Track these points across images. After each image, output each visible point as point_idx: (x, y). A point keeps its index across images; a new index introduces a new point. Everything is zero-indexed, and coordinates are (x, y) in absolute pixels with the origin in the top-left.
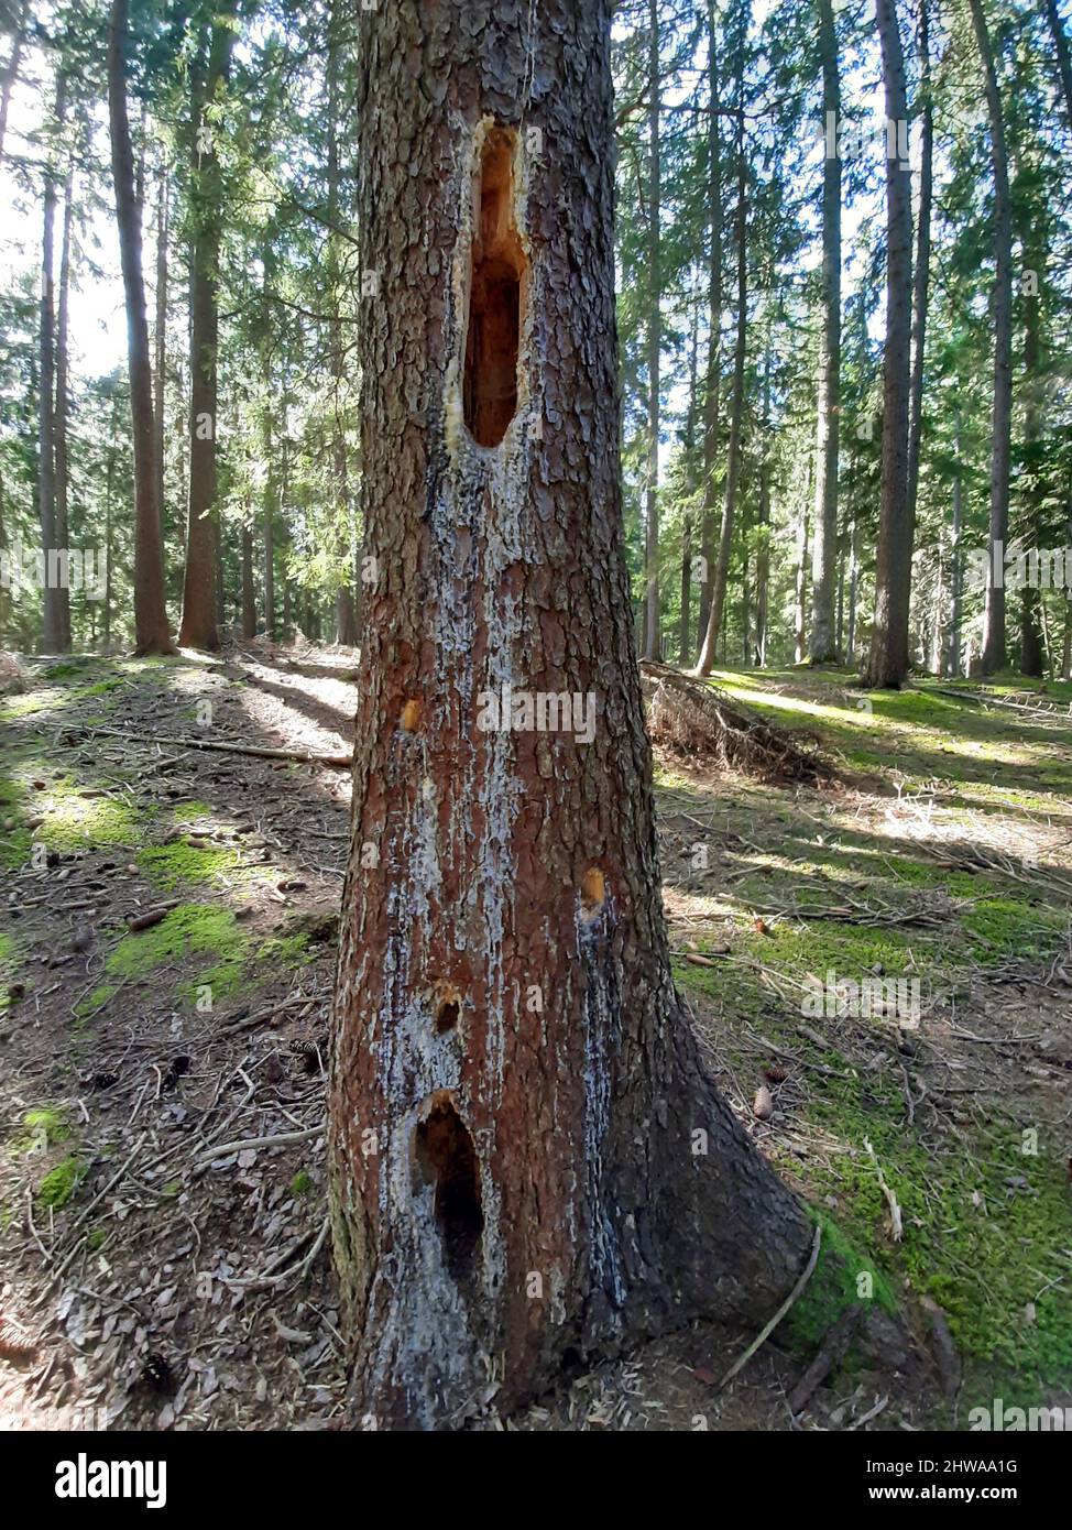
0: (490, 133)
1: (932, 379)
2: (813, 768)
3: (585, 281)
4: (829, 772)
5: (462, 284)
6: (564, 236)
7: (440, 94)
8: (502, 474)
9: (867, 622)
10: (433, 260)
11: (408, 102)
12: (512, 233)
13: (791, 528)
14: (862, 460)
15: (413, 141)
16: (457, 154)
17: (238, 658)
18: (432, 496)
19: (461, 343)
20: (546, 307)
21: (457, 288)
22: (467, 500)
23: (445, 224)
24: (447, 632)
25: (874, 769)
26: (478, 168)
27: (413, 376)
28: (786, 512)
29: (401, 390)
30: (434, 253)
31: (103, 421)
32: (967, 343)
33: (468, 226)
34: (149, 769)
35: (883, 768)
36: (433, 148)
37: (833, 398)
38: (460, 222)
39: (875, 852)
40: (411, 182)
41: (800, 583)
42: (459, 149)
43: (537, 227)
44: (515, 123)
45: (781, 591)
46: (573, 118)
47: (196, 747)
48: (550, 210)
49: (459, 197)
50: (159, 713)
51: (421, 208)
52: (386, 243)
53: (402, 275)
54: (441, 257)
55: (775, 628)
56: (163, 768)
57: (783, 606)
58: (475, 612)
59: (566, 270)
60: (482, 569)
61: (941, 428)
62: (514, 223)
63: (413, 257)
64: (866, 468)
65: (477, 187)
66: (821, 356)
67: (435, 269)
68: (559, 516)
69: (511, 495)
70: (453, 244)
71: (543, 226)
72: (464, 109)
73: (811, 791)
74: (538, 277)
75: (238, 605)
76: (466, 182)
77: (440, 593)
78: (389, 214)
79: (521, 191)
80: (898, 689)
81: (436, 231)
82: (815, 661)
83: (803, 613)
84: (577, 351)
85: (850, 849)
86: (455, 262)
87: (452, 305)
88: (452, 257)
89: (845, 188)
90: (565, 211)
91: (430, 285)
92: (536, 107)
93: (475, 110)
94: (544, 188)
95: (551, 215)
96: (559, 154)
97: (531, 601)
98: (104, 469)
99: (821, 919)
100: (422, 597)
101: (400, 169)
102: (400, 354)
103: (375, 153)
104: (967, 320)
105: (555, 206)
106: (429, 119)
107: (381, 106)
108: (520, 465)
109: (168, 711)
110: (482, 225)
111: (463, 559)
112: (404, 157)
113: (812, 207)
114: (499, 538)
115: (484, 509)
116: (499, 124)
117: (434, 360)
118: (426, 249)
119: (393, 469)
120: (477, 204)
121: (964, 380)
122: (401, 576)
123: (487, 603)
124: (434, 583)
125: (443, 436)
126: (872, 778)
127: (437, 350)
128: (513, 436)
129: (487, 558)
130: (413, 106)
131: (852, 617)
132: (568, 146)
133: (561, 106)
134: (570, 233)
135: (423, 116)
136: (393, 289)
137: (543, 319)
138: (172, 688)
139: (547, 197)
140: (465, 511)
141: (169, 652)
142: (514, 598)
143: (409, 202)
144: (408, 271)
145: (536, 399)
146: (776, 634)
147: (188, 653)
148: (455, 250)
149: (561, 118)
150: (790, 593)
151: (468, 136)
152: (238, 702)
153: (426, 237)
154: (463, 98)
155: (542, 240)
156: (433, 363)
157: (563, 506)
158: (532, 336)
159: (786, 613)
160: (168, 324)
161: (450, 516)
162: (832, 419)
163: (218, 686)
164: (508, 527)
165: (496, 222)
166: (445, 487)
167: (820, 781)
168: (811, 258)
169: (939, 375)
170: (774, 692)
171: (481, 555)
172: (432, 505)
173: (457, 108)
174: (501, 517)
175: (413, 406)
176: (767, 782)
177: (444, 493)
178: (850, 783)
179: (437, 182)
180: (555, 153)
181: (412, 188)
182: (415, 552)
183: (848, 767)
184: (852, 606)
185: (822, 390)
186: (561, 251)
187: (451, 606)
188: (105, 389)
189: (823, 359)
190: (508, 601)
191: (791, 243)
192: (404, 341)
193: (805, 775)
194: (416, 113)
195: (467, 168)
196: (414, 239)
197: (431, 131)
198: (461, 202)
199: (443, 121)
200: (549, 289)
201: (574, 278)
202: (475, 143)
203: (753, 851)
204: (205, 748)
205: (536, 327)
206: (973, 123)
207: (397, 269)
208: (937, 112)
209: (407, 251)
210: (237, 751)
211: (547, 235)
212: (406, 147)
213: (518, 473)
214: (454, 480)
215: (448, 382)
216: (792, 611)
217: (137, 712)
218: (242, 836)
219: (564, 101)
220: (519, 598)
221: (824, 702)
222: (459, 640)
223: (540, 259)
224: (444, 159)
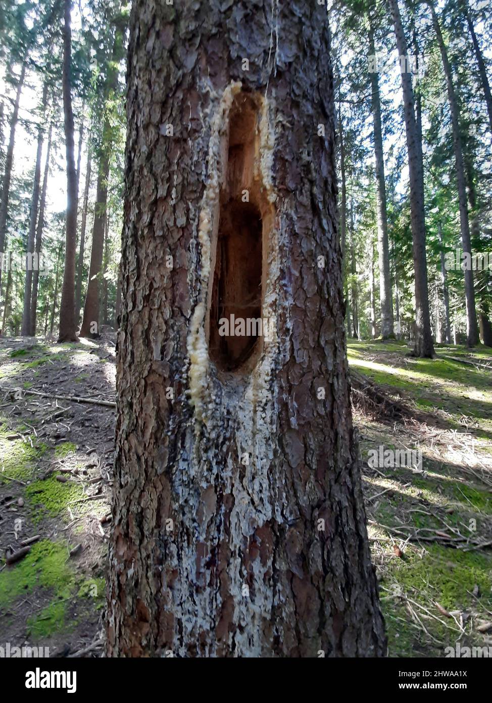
0: (237, 97)
1: (428, 210)
2: (399, 410)
3: (324, 221)
4: (409, 414)
5: (209, 233)
6: (307, 186)
7: (190, 62)
8: (249, 425)
9: (405, 316)
10: (180, 213)
11: (159, 71)
12: (257, 183)
13: (366, 273)
14: (398, 245)
15: (164, 104)
16: (206, 116)
17: (106, 345)
18: (174, 447)
19: (207, 289)
20: (291, 252)
21: (204, 237)
22: (211, 454)
23: (192, 179)
24: (188, 606)
25: (431, 409)
26: (225, 127)
27: (158, 322)
28: (363, 267)
29: (146, 333)
30: (182, 206)
31: (60, 230)
32: (442, 195)
33: (215, 180)
34: (48, 418)
35: (436, 409)
36: (182, 110)
37: (384, 219)
38: (208, 176)
39: (449, 478)
40: (162, 140)
41: (372, 298)
42: (207, 111)
43: (283, 179)
44: (261, 88)
45: (363, 302)
46: (311, 85)
47: (76, 401)
48: (295, 164)
49: (206, 153)
50: (61, 379)
51: (170, 164)
52: (138, 194)
53: (151, 224)
54: (188, 210)
55: (362, 318)
56: (57, 416)
57: (364, 309)
58: (220, 582)
59: (309, 216)
60: (227, 531)
61: (431, 230)
62: (260, 175)
63: (161, 209)
64: (401, 249)
65: (224, 143)
66: (378, 201)
67: (182, 221)
68: (309, 457)
69: (260, 449)
70: (201, 197)
71: (289, 177)
72: (212, 76)
73: (400, 427)
74: (283, 223)
75: (114, 308)
76: (214, 140)
77: (180, 558)
78: (141, 168)
79: (267, 147)
80: (432, 358)
81: (184, 186)
82: (385, 338)
83: (374, 311)
84: (320, 289)
85: (433, 475)
86: (203, 214)
87: (199, 254)
88: (199, 209)
89: (383, 132)
90: (309, 163)
91: (177, 236)
92: (280, 74)
93: (223, 78)
94: (288, 144)
95: (296, 168)
96: (300, 114)
97: (282, 566)
98: (57, 250)
99: (432, 542)
100: (161, 562)
101: (152, 129)
102: (147, 298)
103: (133, 117)
104: (441, 185)
105: (299, 159)
106: (179, 85)
107: (139, 77)
108: (269, 413)
109: (66, 378)
110: (228, 175)
111: (206, 519)
112: (156, 117)
113: (368, 140)
114: (247, 500)
115: (230, 461)
116: (245, 89)
117: (180, 308)
118: (172, 202)
119: (136, 407)
120: (224, 159)
121: (441, 210)
122: (140, 526)
123: (233, 572)
124: (173, 548)
125: (187, 387)
126: (431, 416)
127: (182, 297)
128: (261, 381)
129: (233, 520)
130: (164, 74)
131: (398, 314)
132: (308, 108)
133: (301, 75)
134: (312, 183)
135: (173, 82)
136: (143, 236)
137: (290, 264)
138: (71, 363)
139: (291, 151)
140: (210, 469)
141: (75, 340)
142: (264, 563)
143: (159, 159)
144: (155, 222)
145: (284, 341)
146: (362, 321)
147: (84, 341)
148: (202, 202)
149: (303, 84)
150: (367, 303)
151: (216, 100)
152: (102, 372)
153: (174, 191)
154: (211, 66)
155: (288, 192)
156: (178, 312)
157: (313, 444)
158: (279, 279)
159: (366, 311)
160: (90, 190)
161: (192, 473)
162: (384, 227)
163: (94, 361)
164: (257, 487)
165: (241, 171)
166: (188, 436)
167: (405, 419)
168: (371, 161)
169: (431, 208)
170: (370, 360)
171: (227, 515)
172: (173, 459)
173: (206, 75)
174: (248, 474)
175: (156, 355)
176: (377, 420)
177: (187, 446)
178: (421, 419)
179: (185, 141)
180: (298, 115)
181: (162, 147)
182: (155, 504)
183: (417, 408)
184: (397, 309)
185: (378, 216)
186: (305, 200)
187: (193, 577)
188: (59, 217)
189: (378, 202)
190: (257, 568)
191: (361, 154)
192: (151, 285)
193: (396, 415)
194: (167, 79)
195: (215, 128)
196: (162, 192)
197: (180, 95)
198: (209, 158)
199: (192, 86)
200: (294, 235)
201: (316, 221)
202: (223, 106)
203: (379, 475)
204: (81, 402)
205: (282, 271)
206: (438, 102)
207: (146, 218)
208: (422, 99)
209: (155, 202)
210: (97, 404)
211: (291, 185)
212: (158, 109)
213: (265, 423)
214: (197, 433)
215: (193, 328)
216: (369, 310)
217: (51, 379)
218: (89, 471)
219: (305, 71)
220: (269, 563)
221: (397, 366)
222: (201, 613)
223: (285, 207)
224: (193, 119)
